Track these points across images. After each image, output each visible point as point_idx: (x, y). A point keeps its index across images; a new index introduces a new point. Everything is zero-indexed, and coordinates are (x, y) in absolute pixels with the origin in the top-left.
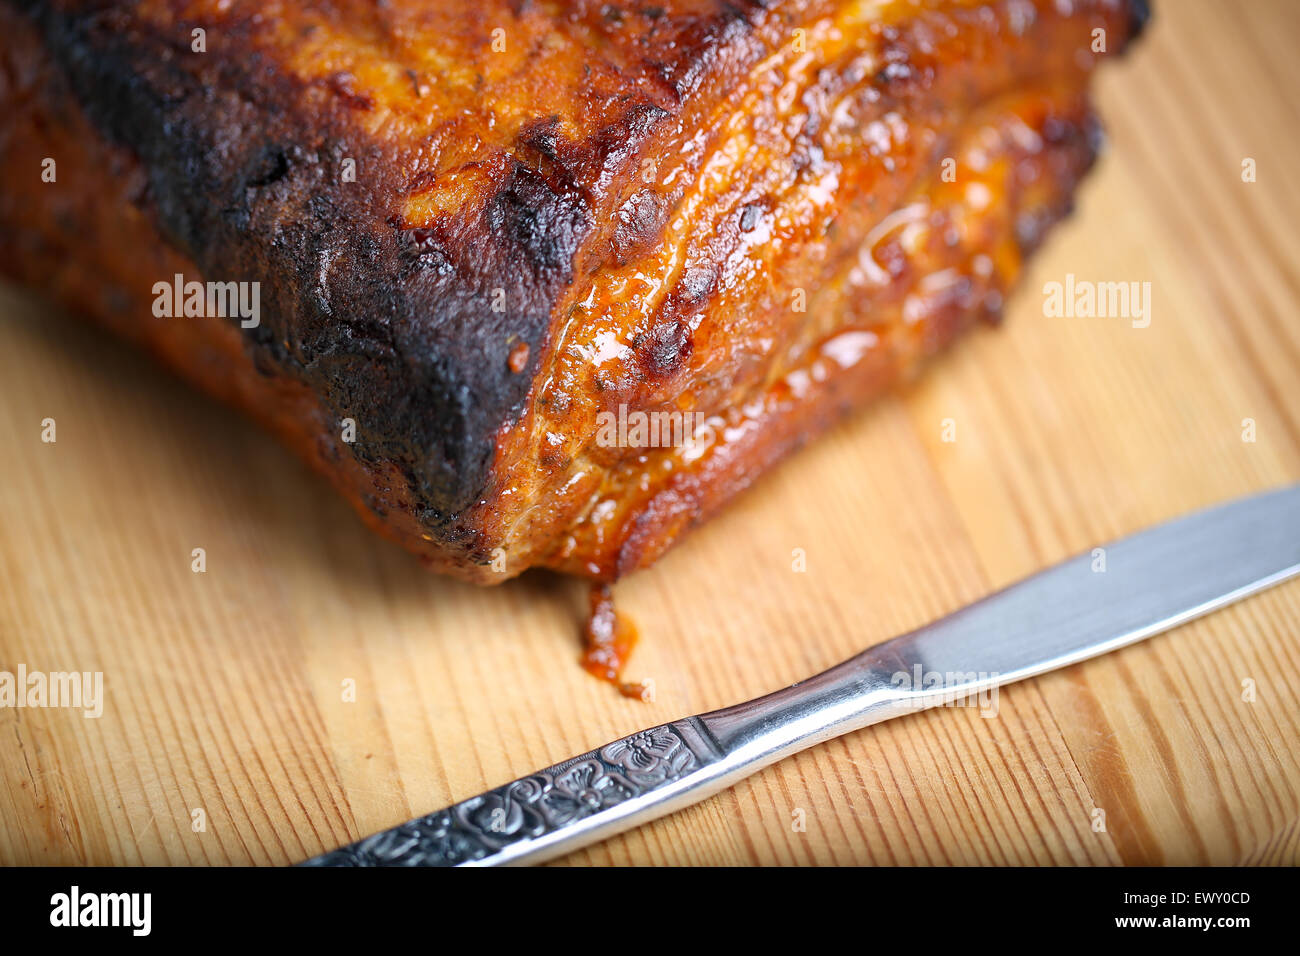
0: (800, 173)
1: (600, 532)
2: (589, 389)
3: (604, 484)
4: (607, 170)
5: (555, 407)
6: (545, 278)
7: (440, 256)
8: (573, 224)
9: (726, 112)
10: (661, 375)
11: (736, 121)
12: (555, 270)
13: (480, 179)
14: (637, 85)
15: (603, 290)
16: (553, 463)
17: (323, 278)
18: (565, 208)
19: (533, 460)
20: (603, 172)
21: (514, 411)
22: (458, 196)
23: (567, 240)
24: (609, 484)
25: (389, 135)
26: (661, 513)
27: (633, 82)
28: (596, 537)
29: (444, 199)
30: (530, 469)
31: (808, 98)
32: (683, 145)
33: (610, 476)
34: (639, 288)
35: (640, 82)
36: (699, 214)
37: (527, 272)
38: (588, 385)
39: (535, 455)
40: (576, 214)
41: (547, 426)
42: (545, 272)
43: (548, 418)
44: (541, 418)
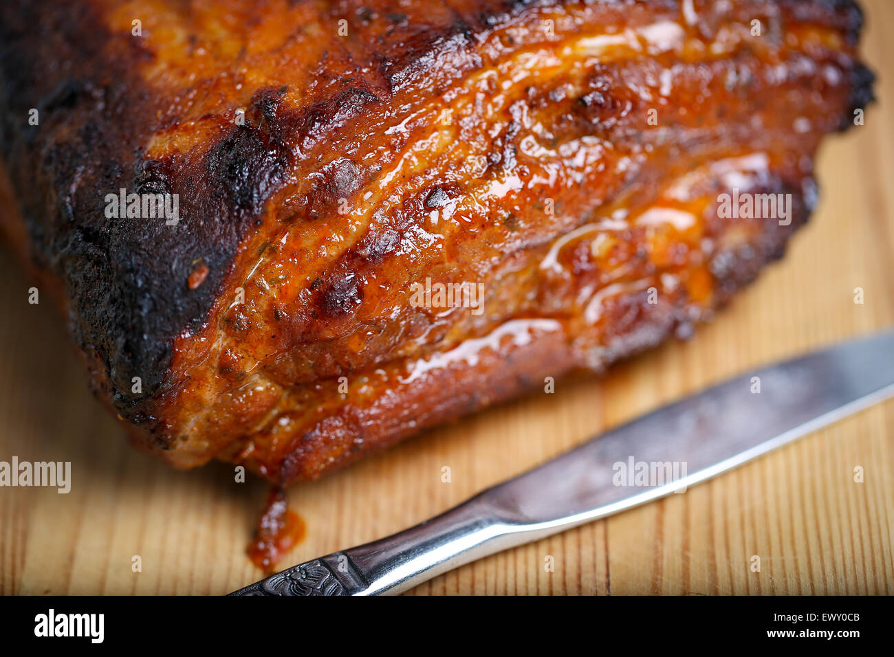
0: (490, 169)
1: (275, 441)
2: (267, 316)
3: (284, 402)
4: (311, 136)
5: (236, 327)
6: (238, 216)
7: (163, 185)
8: (271, 175)
9: (436, 108)
10: (331, 317)
11: (446, 116)
12: (248, 211)
13: (213, 129)
14: (361, 72)
15: (297, 236)
16: (229, 374)
17: (73, 189)
18: (268, 162)
19: (213, 368)
20: (308, 138)
21: (195, 323)
22: (192, 139)
23: (262, 187)
24: (288, 403)
25: (159, 84)
26: (325, 434)
27: (358, 69)
28: (271, 444)
29: (182, 141)
30: (209, 375)
31: (515, 109)
32: (388, 129)
33: (289, 395)
34: (324, 241)
35: (365, 71)
36: (392, 188)
37: (224, 208)
38: (267, 313)
39: (215, 365)
40: (276, 168)
41: (227, 342)
42: (238, 211)
43: (229, 335)
44: (223, 334)
